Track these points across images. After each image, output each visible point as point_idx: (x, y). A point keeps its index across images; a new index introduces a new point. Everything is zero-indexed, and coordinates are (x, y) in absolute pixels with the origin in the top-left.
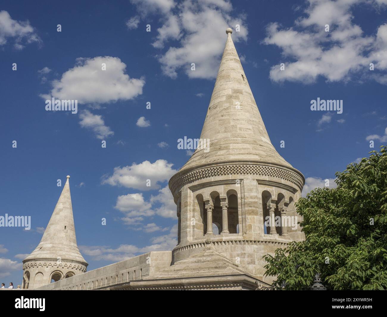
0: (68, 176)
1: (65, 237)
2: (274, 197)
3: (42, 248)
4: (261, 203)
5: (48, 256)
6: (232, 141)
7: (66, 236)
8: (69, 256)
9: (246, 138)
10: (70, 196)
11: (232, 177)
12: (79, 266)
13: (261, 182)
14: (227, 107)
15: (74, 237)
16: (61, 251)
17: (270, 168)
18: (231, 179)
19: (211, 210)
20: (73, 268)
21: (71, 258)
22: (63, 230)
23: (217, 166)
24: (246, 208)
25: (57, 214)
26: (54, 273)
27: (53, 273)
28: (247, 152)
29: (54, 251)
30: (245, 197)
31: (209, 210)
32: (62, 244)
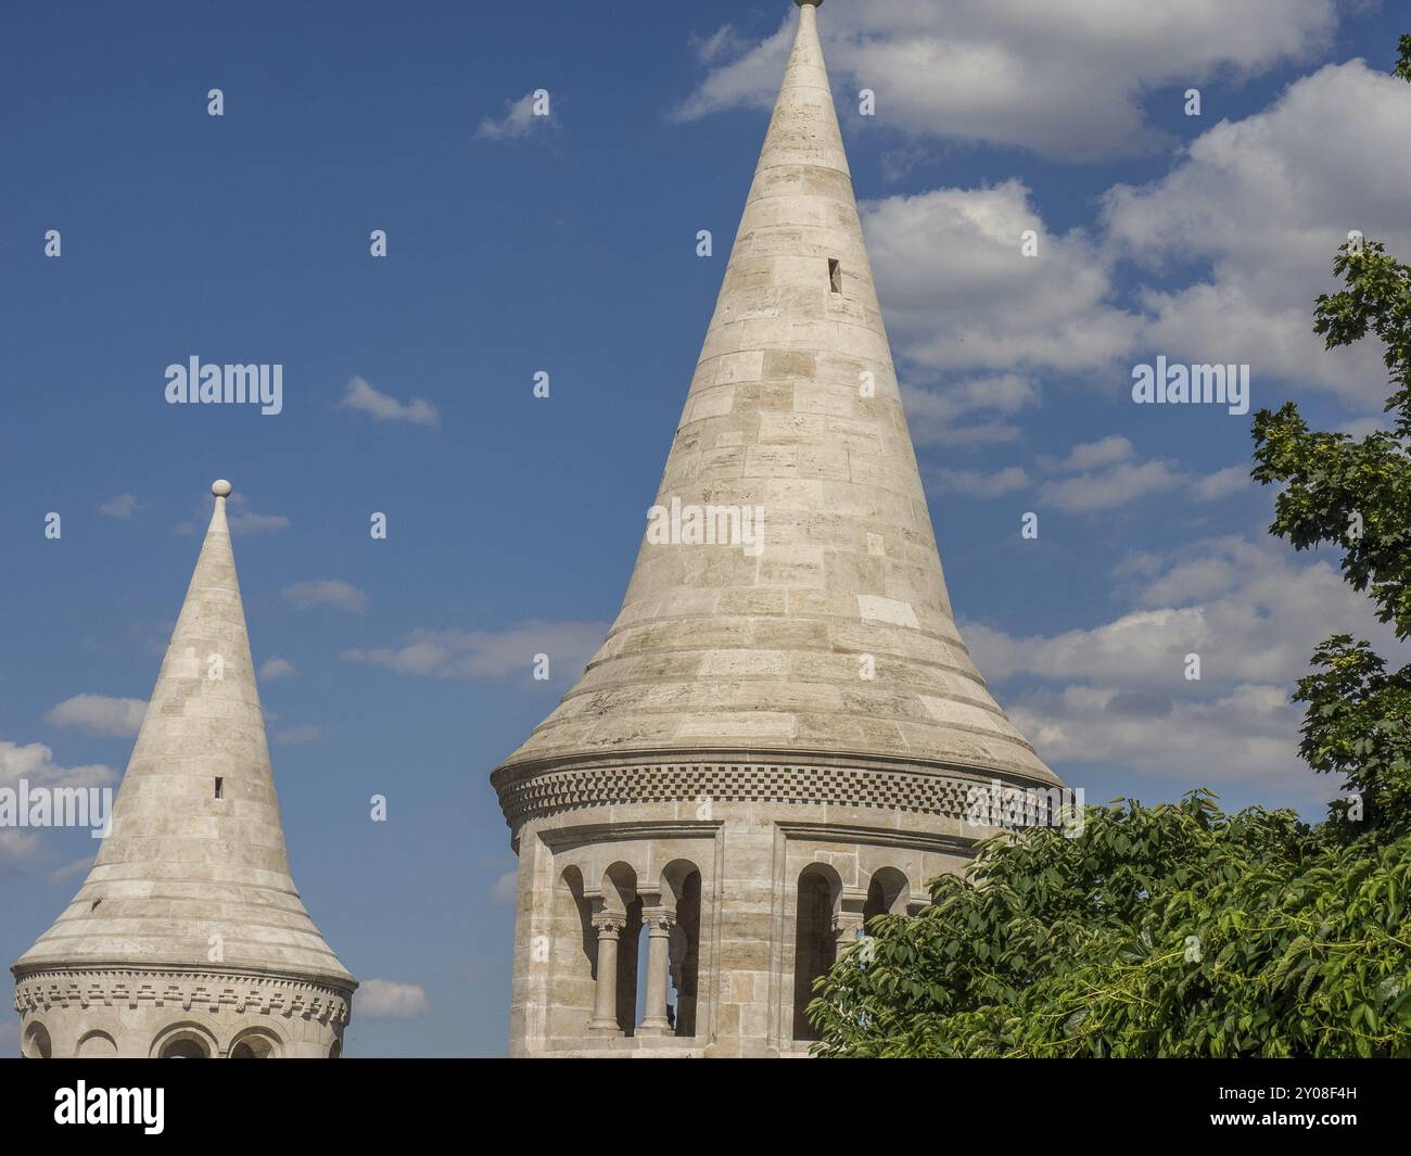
0: (221, 485)
1: (221, 838)
2: (855, 888)
3: (104, 904)
4: (792, 917)
5: (132, 950)
6: (716, 635)
7: (226, 833)
8: (246, 946)
9: (780, 615)
10: (238, 602)
11: (680, 811)
12: (298, 998)
13: (793, 831)
14: (731, 451)
15: (271, 838)
16: (200, 918)
17: (834, 771)
18: (676, 819)
19: (614, 934)
20: (266, 1012)
21: (253, 955)
22: (207, 803)
23: (626, 765)
24: (725, 938)
25: (173, 708)
26: (169, 1035)
27: (164, 1039)
28: (755, 702)
29: (164, 923)
30: (725, 896)
31: (604, 934)
32: (205, 879)
